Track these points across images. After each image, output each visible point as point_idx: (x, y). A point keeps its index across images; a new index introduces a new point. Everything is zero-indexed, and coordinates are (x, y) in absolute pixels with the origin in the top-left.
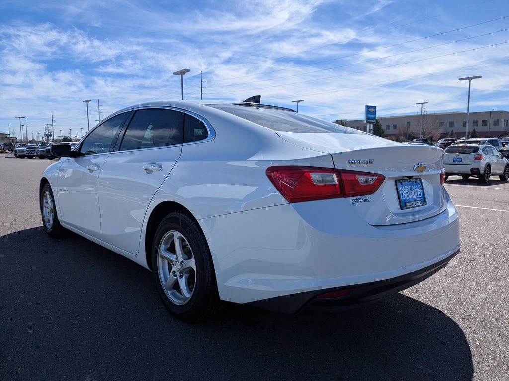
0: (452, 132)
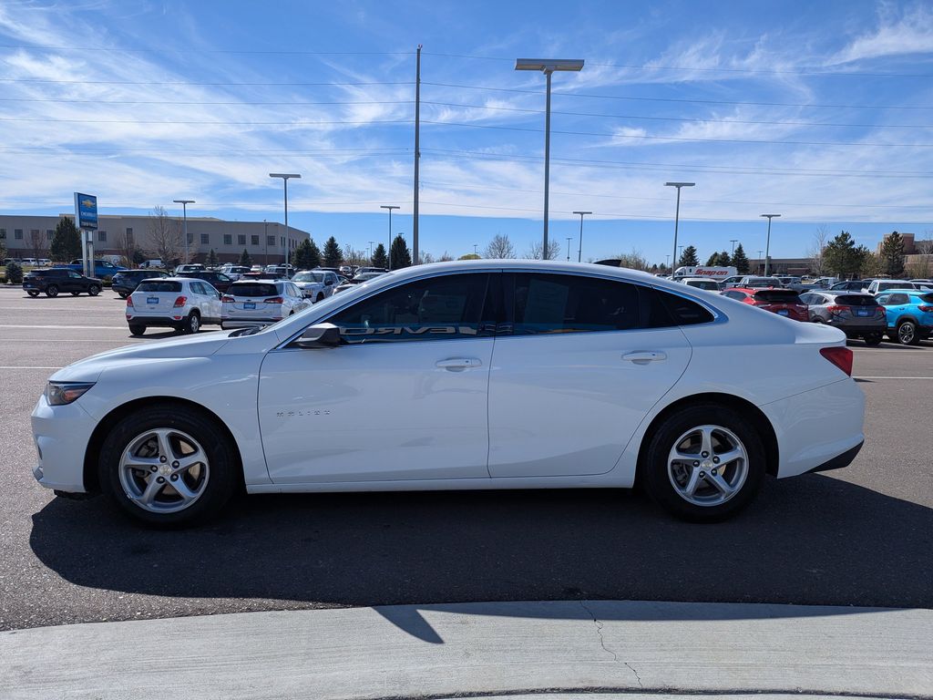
0: (212, 252)
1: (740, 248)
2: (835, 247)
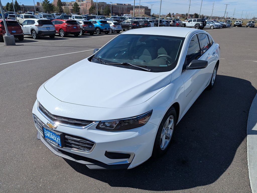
2: (45, 3)
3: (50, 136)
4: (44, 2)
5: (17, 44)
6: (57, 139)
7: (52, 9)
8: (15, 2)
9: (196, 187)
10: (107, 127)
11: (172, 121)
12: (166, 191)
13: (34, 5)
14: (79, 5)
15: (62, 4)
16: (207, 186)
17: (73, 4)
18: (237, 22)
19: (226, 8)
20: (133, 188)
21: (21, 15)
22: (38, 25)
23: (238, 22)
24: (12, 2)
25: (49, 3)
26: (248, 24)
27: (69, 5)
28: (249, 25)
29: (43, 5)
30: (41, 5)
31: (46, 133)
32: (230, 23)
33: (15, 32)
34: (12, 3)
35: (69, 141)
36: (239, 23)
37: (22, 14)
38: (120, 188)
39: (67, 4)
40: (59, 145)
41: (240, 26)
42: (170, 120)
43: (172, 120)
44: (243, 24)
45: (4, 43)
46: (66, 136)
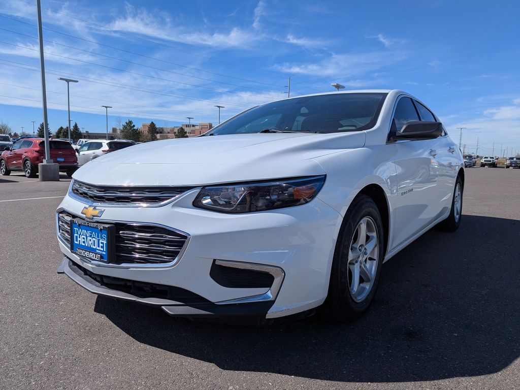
1: (76, 125)
2: (126, 128)
3: (84, 242)
4: (124, 126)
5: (60, 180)
6: (100, 241)
7: (138, 138)
8: (73, 127)
9: (452, 378)
10: (220, 205)
11: (373, 237)
12: (369, 383)
13: (106, 133)
14: (186, 132)
15: (157, 130)
16: (482, 377)
17: (176, 130)
18: (485, 159)
19: (461, 138)
20: (280, 373)
21: (80, 141)
22: (108, 151)
23: (489, 159)
24: (68, 126)
25: (135, 128)
26: (508, 162)
27: (168, 133)
28: (511, 163)
29: (122, 131)
30: (119, 132)
31: (77, 237)
32: (473, 160)
33: (62, 160)
34: (67, 128)
35: (127, 243)
36: (490, 161)
37: (82, 140)
38: (245, 372)
39: (165, 130)
40: (102, 257)
41: (493, 165)
42: (370, 234)
43: (374, 234)
44: (499, 163)
45: (38, 180)
46: (121, 232)
